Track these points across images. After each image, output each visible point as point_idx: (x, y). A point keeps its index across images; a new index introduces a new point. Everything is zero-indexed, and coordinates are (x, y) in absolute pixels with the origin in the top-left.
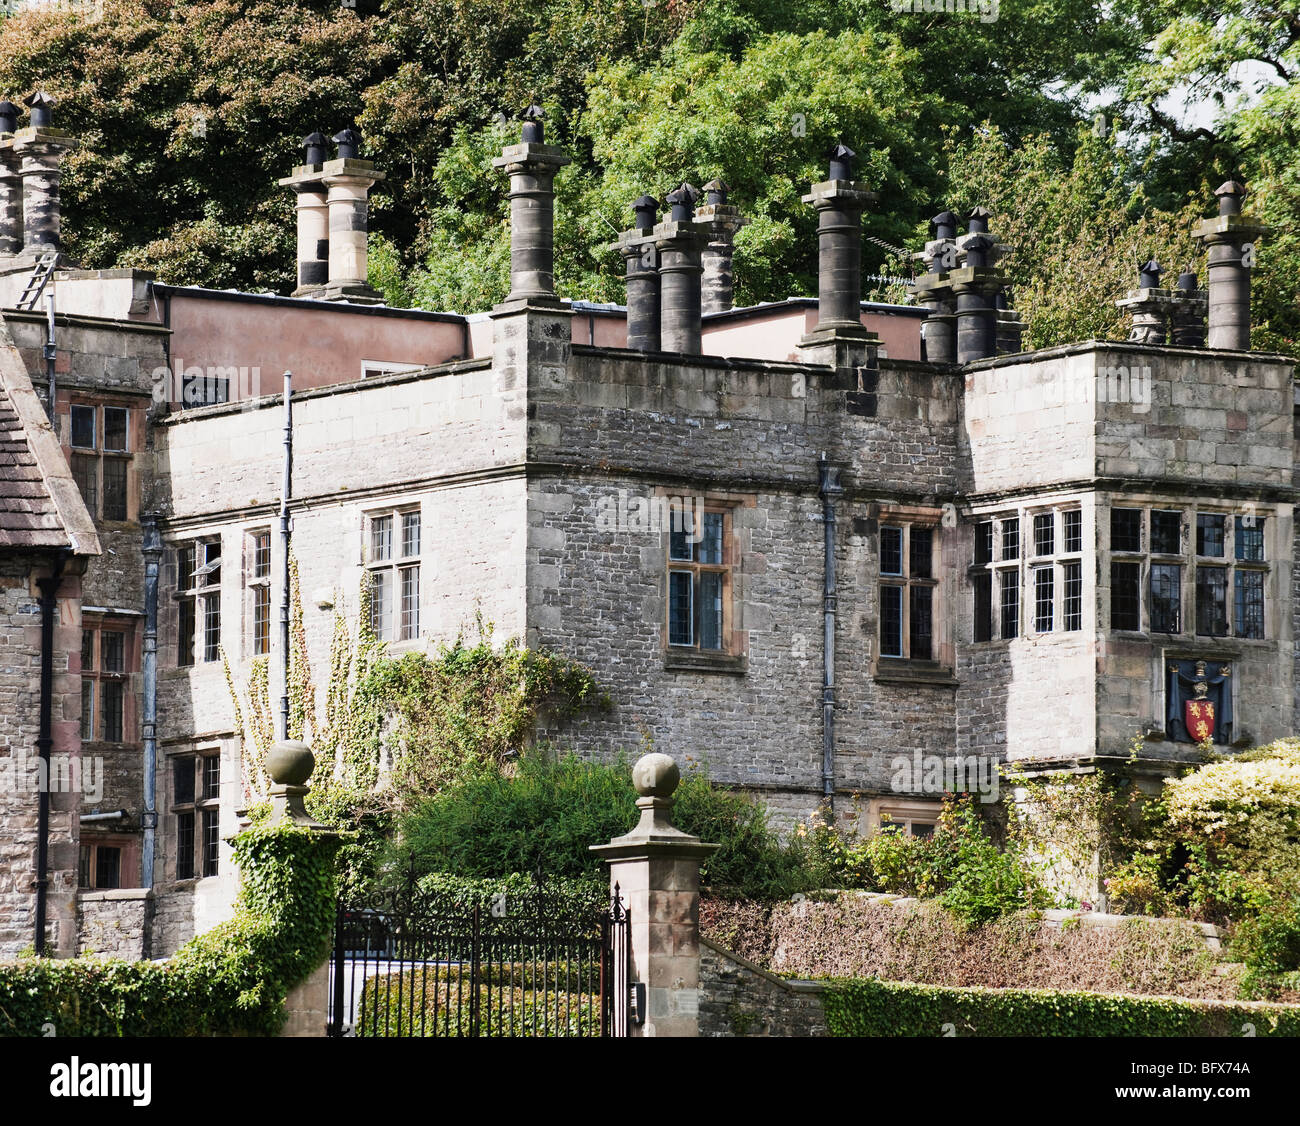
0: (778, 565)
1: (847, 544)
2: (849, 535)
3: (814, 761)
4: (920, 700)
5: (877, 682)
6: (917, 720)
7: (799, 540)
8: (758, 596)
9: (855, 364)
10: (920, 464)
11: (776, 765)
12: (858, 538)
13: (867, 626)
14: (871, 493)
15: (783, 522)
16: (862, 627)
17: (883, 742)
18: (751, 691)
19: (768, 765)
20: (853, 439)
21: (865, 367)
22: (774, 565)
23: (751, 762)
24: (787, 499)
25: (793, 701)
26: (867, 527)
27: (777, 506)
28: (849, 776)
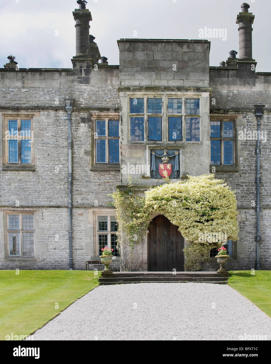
0: (50, 134)
1: (78, 126)
2: (79, 123)
3: (65, 197)
4: (110, 176)
5: (91, 170)
6: (108, 182)
7: (57, 126)
8: (41, 145)
9: (81, 67)
10: (109, 98)
11: (49, 199)
12: (83, 124)
13: (86, 153)
14: (87, 109)
15: (51, 120)
16: (85, 153)
17: (95, 190)
18: (38, 176)
19: (46, 199)
20: (80, 92)
21: (85, 68)
22: (47, 135)
23: (39, 199)
24: (52, 113)
25: (56, 178)
26: (86, 120)
27: (48, 115)
28: (80, 201)
